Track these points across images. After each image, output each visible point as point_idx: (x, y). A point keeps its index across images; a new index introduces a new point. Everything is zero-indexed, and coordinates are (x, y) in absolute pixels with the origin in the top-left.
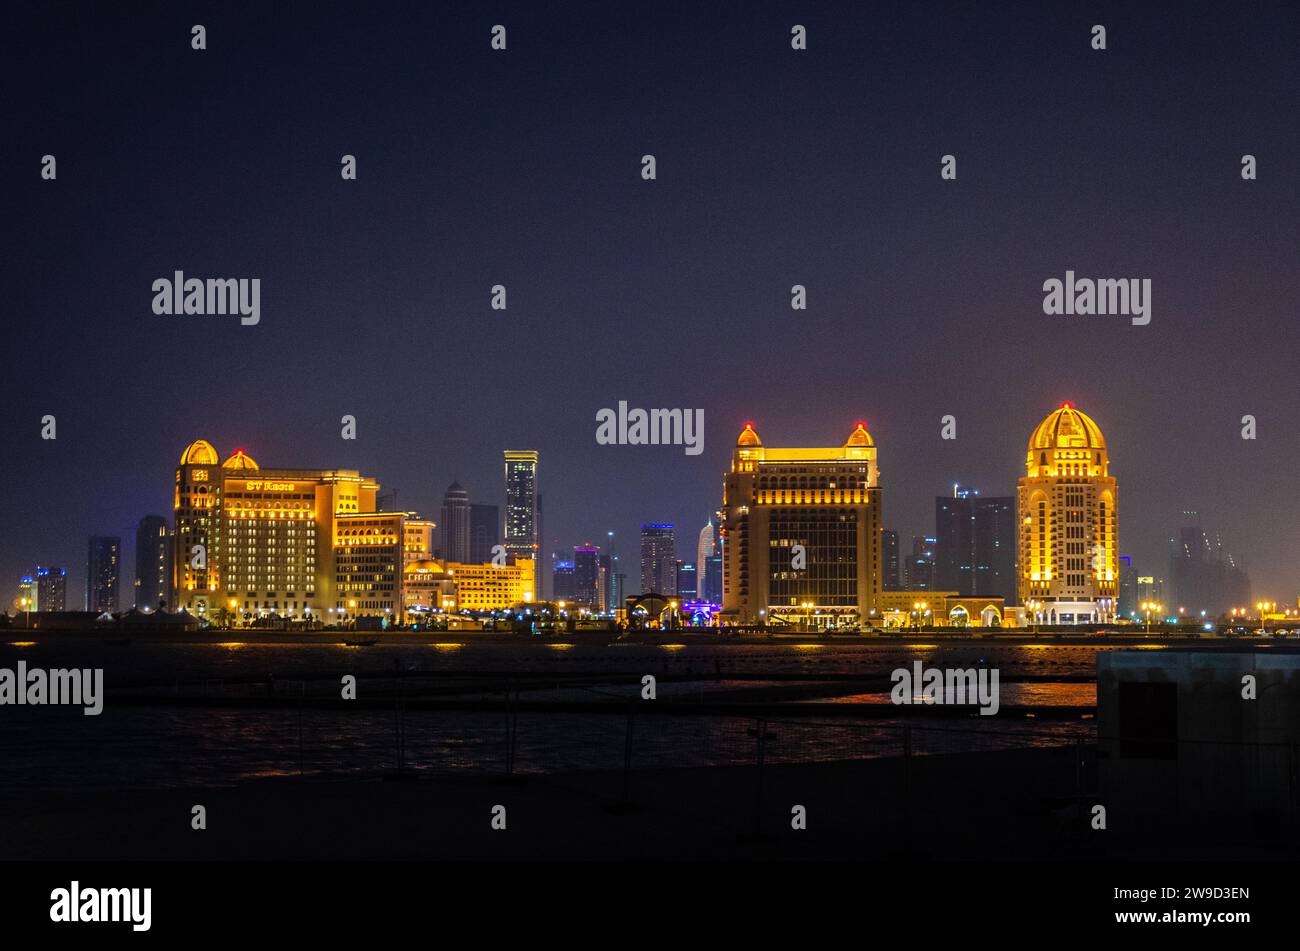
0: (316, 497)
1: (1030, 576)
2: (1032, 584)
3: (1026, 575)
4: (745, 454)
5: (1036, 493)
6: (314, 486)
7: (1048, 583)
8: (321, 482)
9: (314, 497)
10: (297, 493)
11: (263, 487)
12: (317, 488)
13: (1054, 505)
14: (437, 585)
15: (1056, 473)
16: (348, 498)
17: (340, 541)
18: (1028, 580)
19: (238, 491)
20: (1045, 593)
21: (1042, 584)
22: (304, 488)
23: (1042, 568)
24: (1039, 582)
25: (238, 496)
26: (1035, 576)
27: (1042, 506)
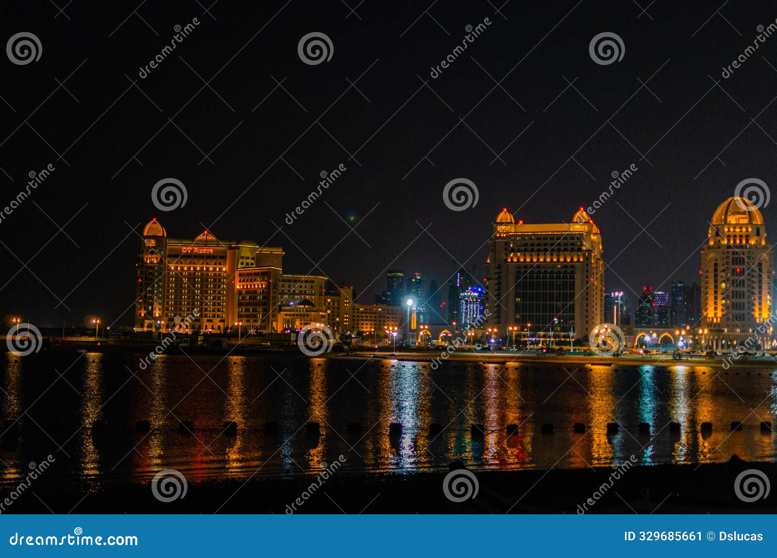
0: (228, 258)
1: (707, 314)
2: (708, 320)
3: (705, 313)
4: (501, 228)
5: (711, 255)
6: (227, 250)
7: (719, 319)
8: (231, 248)
9: (226, 257)
10: (215, 254)
11: (192, 251)
12: (229, 252)
13: (723, 264)
14: (308, 315)
15: (726, 242)
16: (248, 258)
17: (240, 285)
18: (706, 317)
19: (176, 254)
20: (717, 326)
21: (715, 320)
22: (218, 251)
23: (716, 309)
24: (713, 318)
25: (176, 256)
26: (711, 314)
27: (716, 265)
